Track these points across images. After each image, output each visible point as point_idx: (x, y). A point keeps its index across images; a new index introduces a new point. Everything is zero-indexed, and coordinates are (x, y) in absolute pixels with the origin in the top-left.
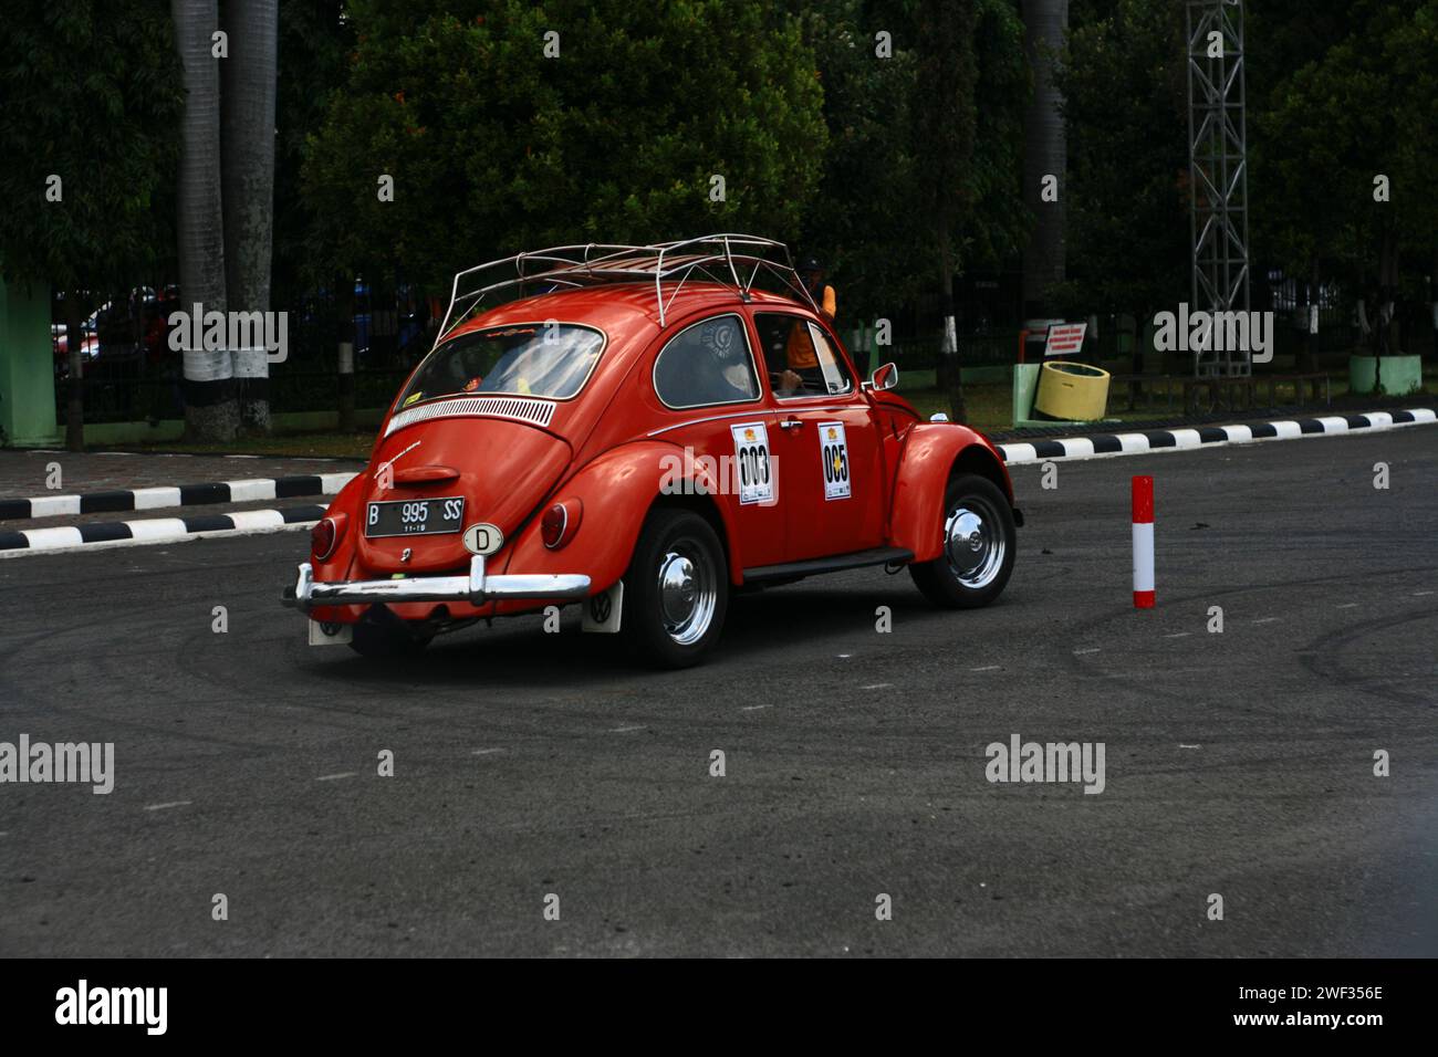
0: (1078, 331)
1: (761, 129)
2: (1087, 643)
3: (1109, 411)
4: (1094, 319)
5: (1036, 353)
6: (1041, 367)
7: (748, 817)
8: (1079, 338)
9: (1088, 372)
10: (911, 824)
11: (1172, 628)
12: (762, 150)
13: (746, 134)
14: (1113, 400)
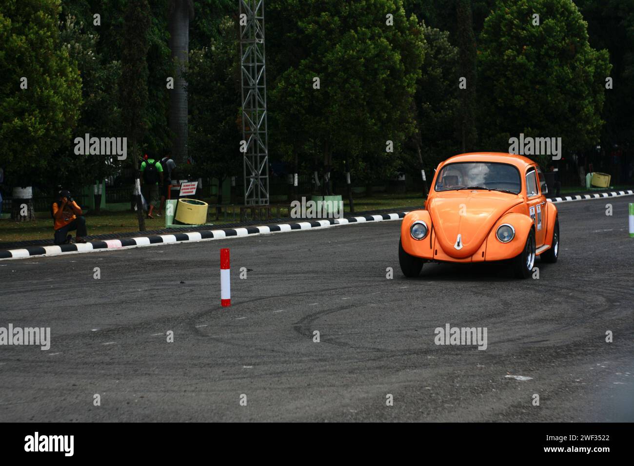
0: (194, 185)
1: (55, 95)
2: (201, 322)
3: (208, 221)
4: (200, 180)
5: (175, 195)
6: (178, 201)
7: (53, 403)
8: (194, 188)
9: (198, 203)
10: (126, 405)
11: (238, 315)
12: (56, 104)
13: (49, 96)
14: (209, 215)
